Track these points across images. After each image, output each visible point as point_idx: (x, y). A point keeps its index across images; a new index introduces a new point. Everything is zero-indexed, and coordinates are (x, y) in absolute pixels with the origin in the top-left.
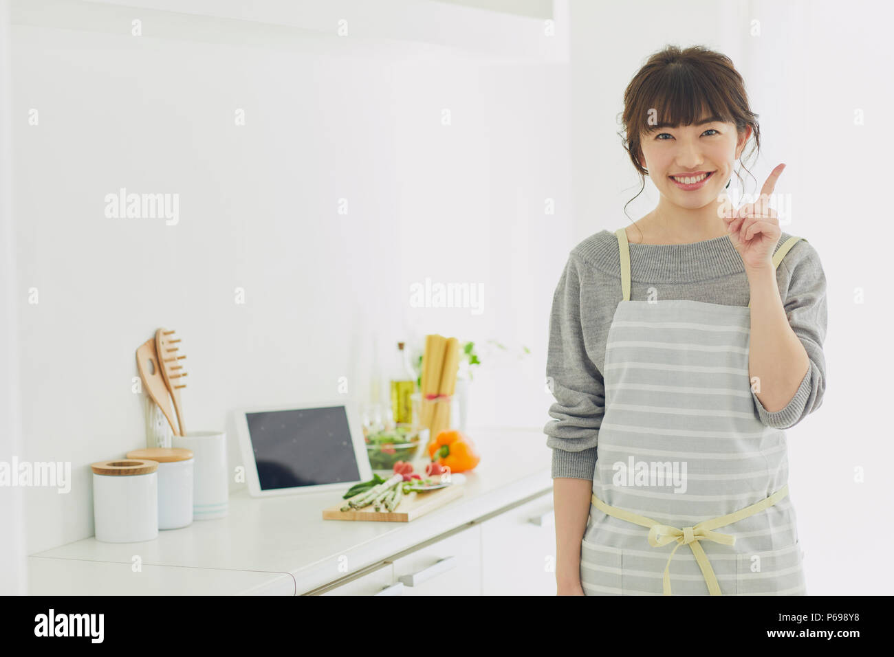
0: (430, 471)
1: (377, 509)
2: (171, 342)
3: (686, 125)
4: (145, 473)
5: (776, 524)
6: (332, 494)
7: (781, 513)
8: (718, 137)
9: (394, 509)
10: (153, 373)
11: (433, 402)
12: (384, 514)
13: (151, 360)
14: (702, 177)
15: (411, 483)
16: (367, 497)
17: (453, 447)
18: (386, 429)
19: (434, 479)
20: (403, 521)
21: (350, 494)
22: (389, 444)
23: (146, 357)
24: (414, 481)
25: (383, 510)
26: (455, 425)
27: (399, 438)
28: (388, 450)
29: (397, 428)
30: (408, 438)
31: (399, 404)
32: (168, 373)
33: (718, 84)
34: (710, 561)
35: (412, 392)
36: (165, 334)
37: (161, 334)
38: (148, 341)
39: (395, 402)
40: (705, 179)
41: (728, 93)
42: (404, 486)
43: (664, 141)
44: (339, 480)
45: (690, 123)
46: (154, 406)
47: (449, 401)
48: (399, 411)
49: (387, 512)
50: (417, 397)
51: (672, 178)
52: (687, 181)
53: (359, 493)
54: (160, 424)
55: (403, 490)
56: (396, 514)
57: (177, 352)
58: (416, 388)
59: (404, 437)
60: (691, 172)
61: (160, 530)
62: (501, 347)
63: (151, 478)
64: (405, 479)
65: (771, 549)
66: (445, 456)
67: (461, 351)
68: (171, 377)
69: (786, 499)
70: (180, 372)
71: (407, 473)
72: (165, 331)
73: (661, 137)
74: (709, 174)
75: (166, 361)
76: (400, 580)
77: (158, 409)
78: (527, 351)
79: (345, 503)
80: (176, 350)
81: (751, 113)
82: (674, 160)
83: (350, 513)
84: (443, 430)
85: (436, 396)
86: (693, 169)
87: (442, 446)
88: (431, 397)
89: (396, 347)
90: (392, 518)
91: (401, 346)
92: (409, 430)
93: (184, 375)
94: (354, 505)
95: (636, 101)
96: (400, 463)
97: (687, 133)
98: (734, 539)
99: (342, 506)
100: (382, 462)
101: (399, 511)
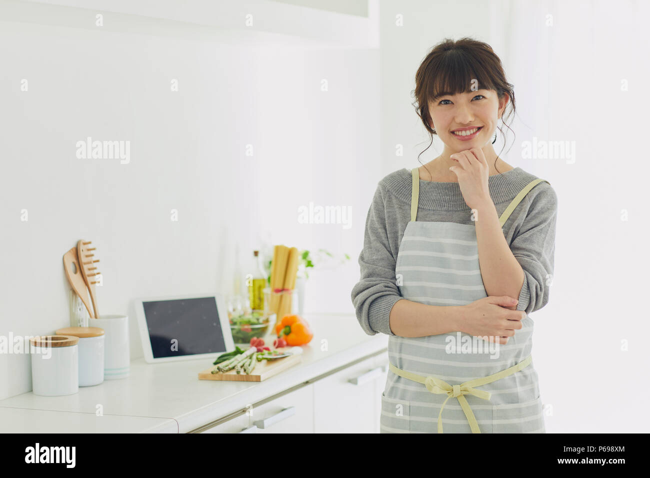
0: (277, 344)
1: (238, 372)
2: (89, 250)
3: (460, 93)
4: (69, 346)
5: (523, 384)
6: (206, 361)
7: (525, 376)
8: (484, 101)
9: (251, 372)
10: (76, 273)
11: (279, 294)
12: (243, 376)
13: (74, 263)
14: (475, 130)
15: (263, 353)
16: (231, 363)
17: (293, 327)
18: (245, 313)
19: (280, 350)
20: (257, 381)
21: (218, 361)
22: (247, 325)
23: (70, 261)
24: (265, 352)
25: (242, 373)
26: (295, 311)
27: (254, 320)
28: (247, 329)
29: (253, 313)
30: (261, 321)
31: (254, 296)
32: (87, 272)
33: (482, 62)
34: (473, 411)
35: (264, 287)
36: (85, 244)
37: (81, 243)
38: (72, 249)
39: (251, 295)
40: (476, 132)
41: (490, 69)
42: (258, 355)
43: (445, 105)
44: (210, 351)
45: (463, 92)
46: (76, 297)
47: (290, 294)
48: (254, 301)
49: (245, 374)
50: (267, 291)
51: (453, 132)
52: (464, 133)
53: (225, 360)
54: (80, 310)
55: (257, 358)
56: (251, 376)
57: (93, 257)
58: (267, 284)
59: (258, 319)
60: (465, 127)
61: (79, 387)
62: (329, 254)
63: (74, 349)
64: (259, 351)
65: (518, 402)
66: (287, 334)
67: (300, 258)
68: (89, 276)
69: (530, 366)
70: (95, 271)
71: (260, 346)
72: (84, 242)
73: (443, 103)
74: (479, 129)
75: (85, 264)
76: (254, 424)
77: (79, 298)
78: (348, 257)
79: (215, 368)
80: (92, 255)
81: (508, 84)
82: (453, 119)
83: (219, 375)
84: (287, 315)
85: (281, 290)
86: (467, 125)
87: (286, 327)
88: (278, 291)
89: (252, 254)
90: (249, 378)
91: (256, 253)
92: (261, 315)
93: (98, 274)
94: (221, 369)
95: (424, 79)
96: (255, 338)
97: (462, 99)
98: (489, 395)
99: (213, 370)
100: (241, 338)
101: (254, 373)
